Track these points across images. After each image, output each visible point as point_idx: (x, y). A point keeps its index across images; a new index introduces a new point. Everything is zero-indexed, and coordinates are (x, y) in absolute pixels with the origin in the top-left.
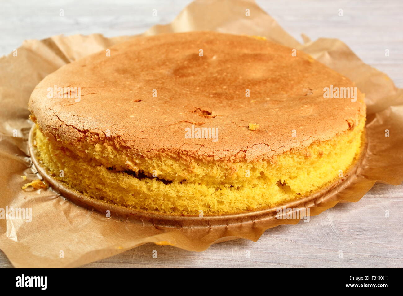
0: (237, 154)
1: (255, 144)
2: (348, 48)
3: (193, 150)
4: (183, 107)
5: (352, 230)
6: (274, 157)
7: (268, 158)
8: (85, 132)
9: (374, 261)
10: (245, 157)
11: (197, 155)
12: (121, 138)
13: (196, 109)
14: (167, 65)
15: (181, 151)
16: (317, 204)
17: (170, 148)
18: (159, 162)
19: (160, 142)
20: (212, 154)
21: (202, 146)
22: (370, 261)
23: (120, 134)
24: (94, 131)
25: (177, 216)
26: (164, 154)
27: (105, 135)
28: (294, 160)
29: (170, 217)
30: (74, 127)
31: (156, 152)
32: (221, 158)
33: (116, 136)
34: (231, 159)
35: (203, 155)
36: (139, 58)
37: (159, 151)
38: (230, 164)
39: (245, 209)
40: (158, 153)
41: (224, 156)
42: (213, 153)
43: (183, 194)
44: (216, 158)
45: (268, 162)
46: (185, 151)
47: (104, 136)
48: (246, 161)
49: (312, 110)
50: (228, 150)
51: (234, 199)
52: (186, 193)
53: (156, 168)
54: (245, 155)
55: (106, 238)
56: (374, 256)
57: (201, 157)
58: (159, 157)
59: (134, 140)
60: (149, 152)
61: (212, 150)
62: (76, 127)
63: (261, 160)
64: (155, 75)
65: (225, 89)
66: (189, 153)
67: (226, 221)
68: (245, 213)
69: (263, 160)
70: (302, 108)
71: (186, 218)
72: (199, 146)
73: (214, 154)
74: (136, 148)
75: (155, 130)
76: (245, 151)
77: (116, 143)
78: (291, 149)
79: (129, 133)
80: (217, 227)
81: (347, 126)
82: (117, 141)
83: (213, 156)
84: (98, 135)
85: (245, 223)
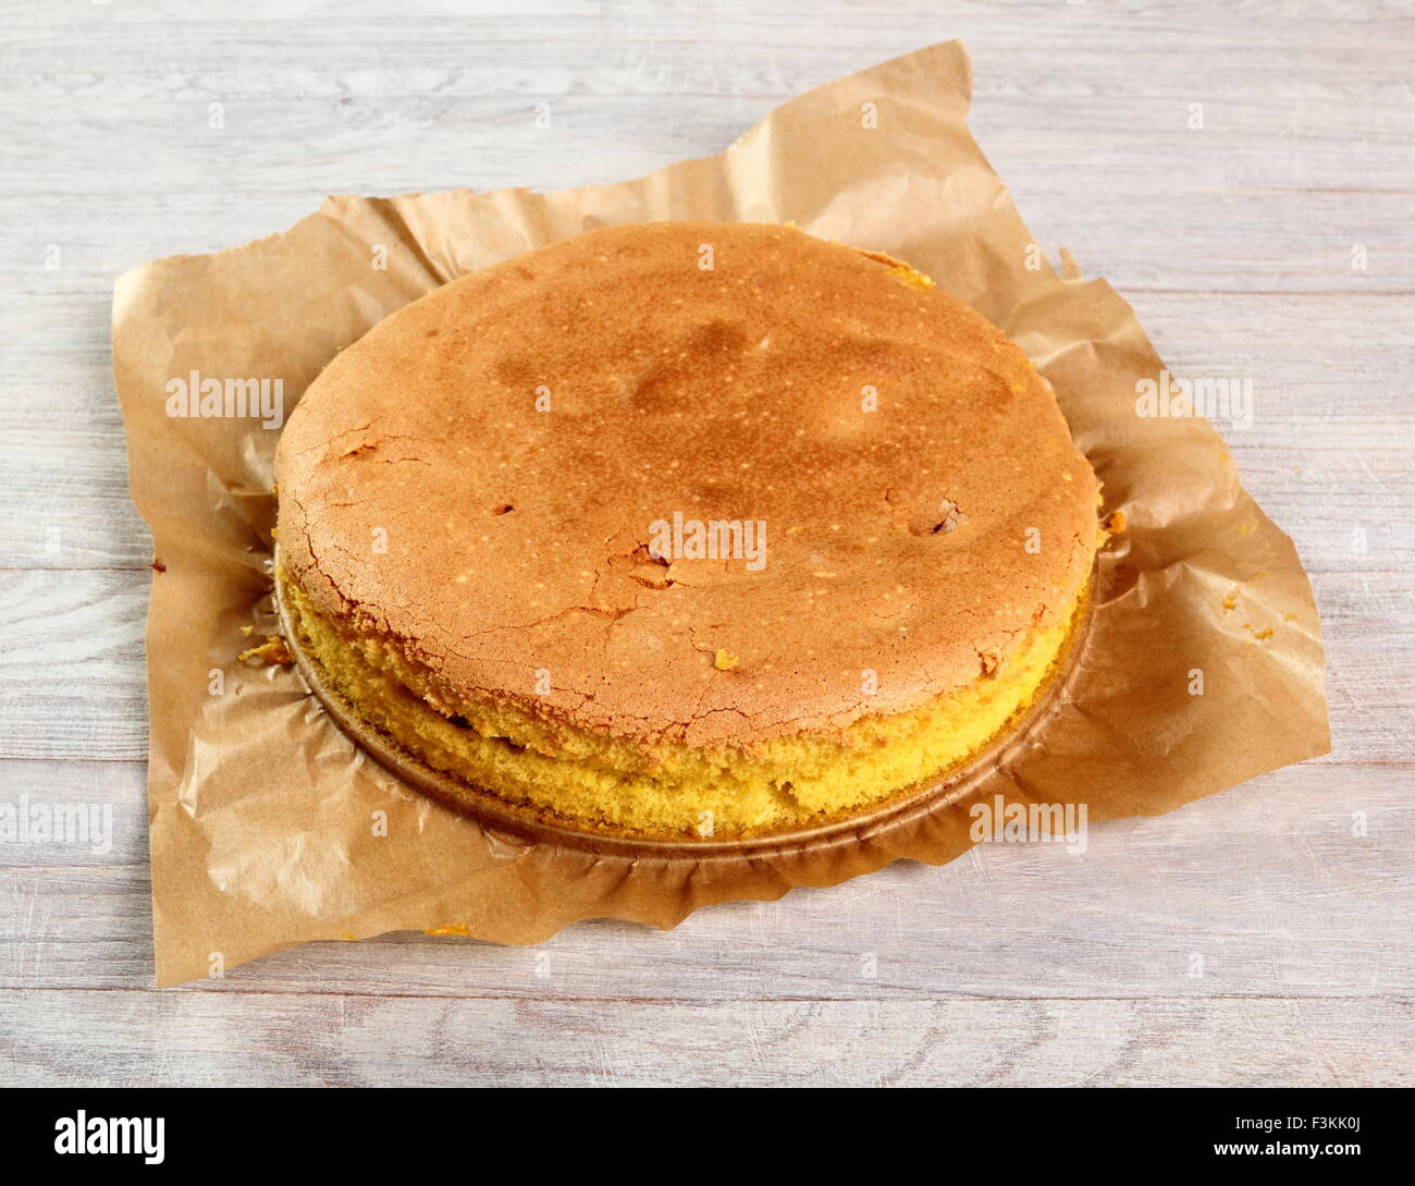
0: (665, 730)
1: (715, 710)
2: (1149, 346)
3: (566, 706)
4: (606, 540)
5: (1015, 861)
6: (756, 743)
7: (739, 745)
8: (353, 604)
9: (1052, 951)
10: (683, 737)
11: (571, 718)
12: (419, 644)
13: (637, 546)
14: (632, 359)
15: (537, 704)
16: (863, 838)
17: (517, 692)
18: (493, 714)
19: (498, 672)
20: (606, 721)
21: (590, 698)
22: (1044, 950)
23: (418, 633)
24: (371, 610)
25: (528, 817)
26: (502, 702)
27: (389, 626)
28: (808, 751)
29: (513, 818)
30: (333, 584)
31: (486, 694)
32: (625, 734)
33: (409, 636)
34: (649, 739)
35: (587, 721)
36: (575, 318)
37: (492, 692)
38: (646, 748)
39: (684, 830)
40: (490, 696)
41: (634, 730)
42: (610, 719)
43: (542, 782)
44: (614, 733)
45: (740, 752)
46: (547, 705)
47: (385, 630)
48: (684, 745)
49: (908, 606)
50: (646, 718)
51: (658, 808)
52: (550, 780)
53: (487, 723)
54: (685, 733)
55: (353, 867)
56: (1054, 937)
57: (581, 725)
58: (491, 703)
59: (443, 655)
60: (473, 690)
61: (609, 713)
62: (337, 584)
63: (722, 747)
64: (588, 395)
65: (745, 473)
66: (556, 712)
67: (634, 851)
68: (677, 842)
69: (729, 746)
70: (887, 596)
71: (546, 827)
72: (580, 699)
73: (610, 724)
74: (446, 675)
75: (496, 636)
76: (687, 725)
77: (407, 652)
78: (801, 731)
79: (437, 637)
80: (611, 859)
81: (979, 670)
82: (410, 648)
83: (608, 727)
84: (374, 621)
85: (677, 862)
